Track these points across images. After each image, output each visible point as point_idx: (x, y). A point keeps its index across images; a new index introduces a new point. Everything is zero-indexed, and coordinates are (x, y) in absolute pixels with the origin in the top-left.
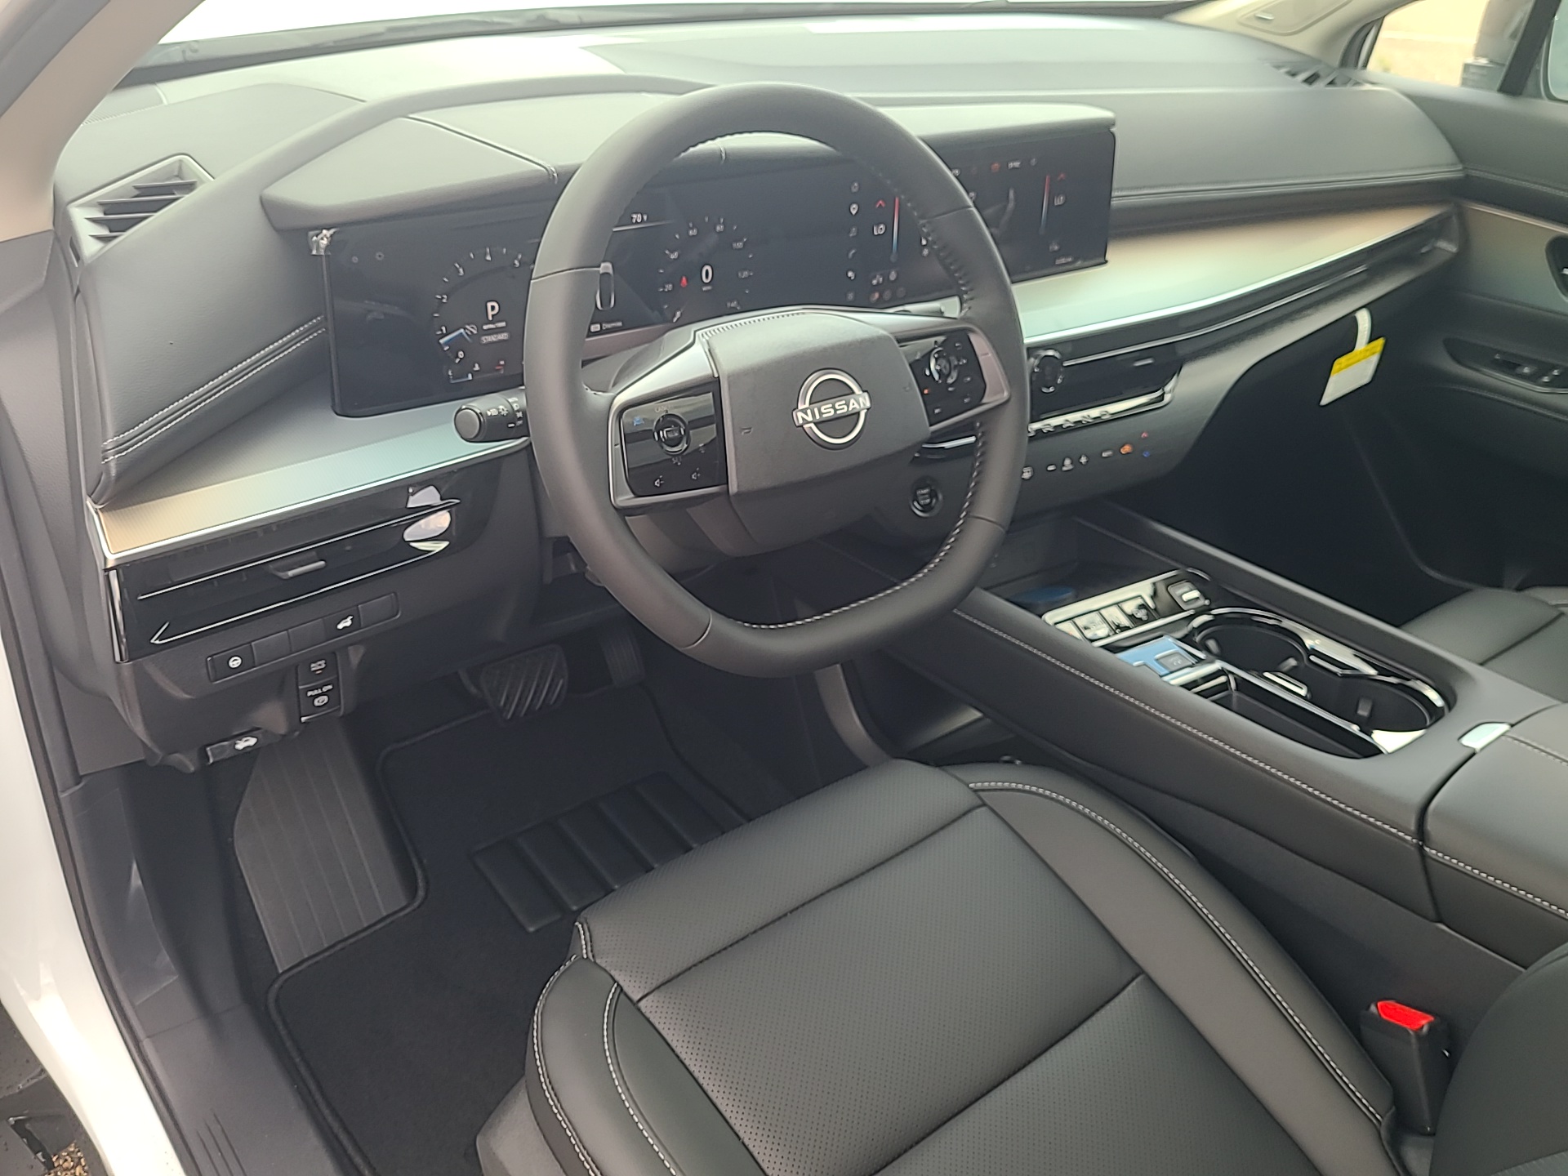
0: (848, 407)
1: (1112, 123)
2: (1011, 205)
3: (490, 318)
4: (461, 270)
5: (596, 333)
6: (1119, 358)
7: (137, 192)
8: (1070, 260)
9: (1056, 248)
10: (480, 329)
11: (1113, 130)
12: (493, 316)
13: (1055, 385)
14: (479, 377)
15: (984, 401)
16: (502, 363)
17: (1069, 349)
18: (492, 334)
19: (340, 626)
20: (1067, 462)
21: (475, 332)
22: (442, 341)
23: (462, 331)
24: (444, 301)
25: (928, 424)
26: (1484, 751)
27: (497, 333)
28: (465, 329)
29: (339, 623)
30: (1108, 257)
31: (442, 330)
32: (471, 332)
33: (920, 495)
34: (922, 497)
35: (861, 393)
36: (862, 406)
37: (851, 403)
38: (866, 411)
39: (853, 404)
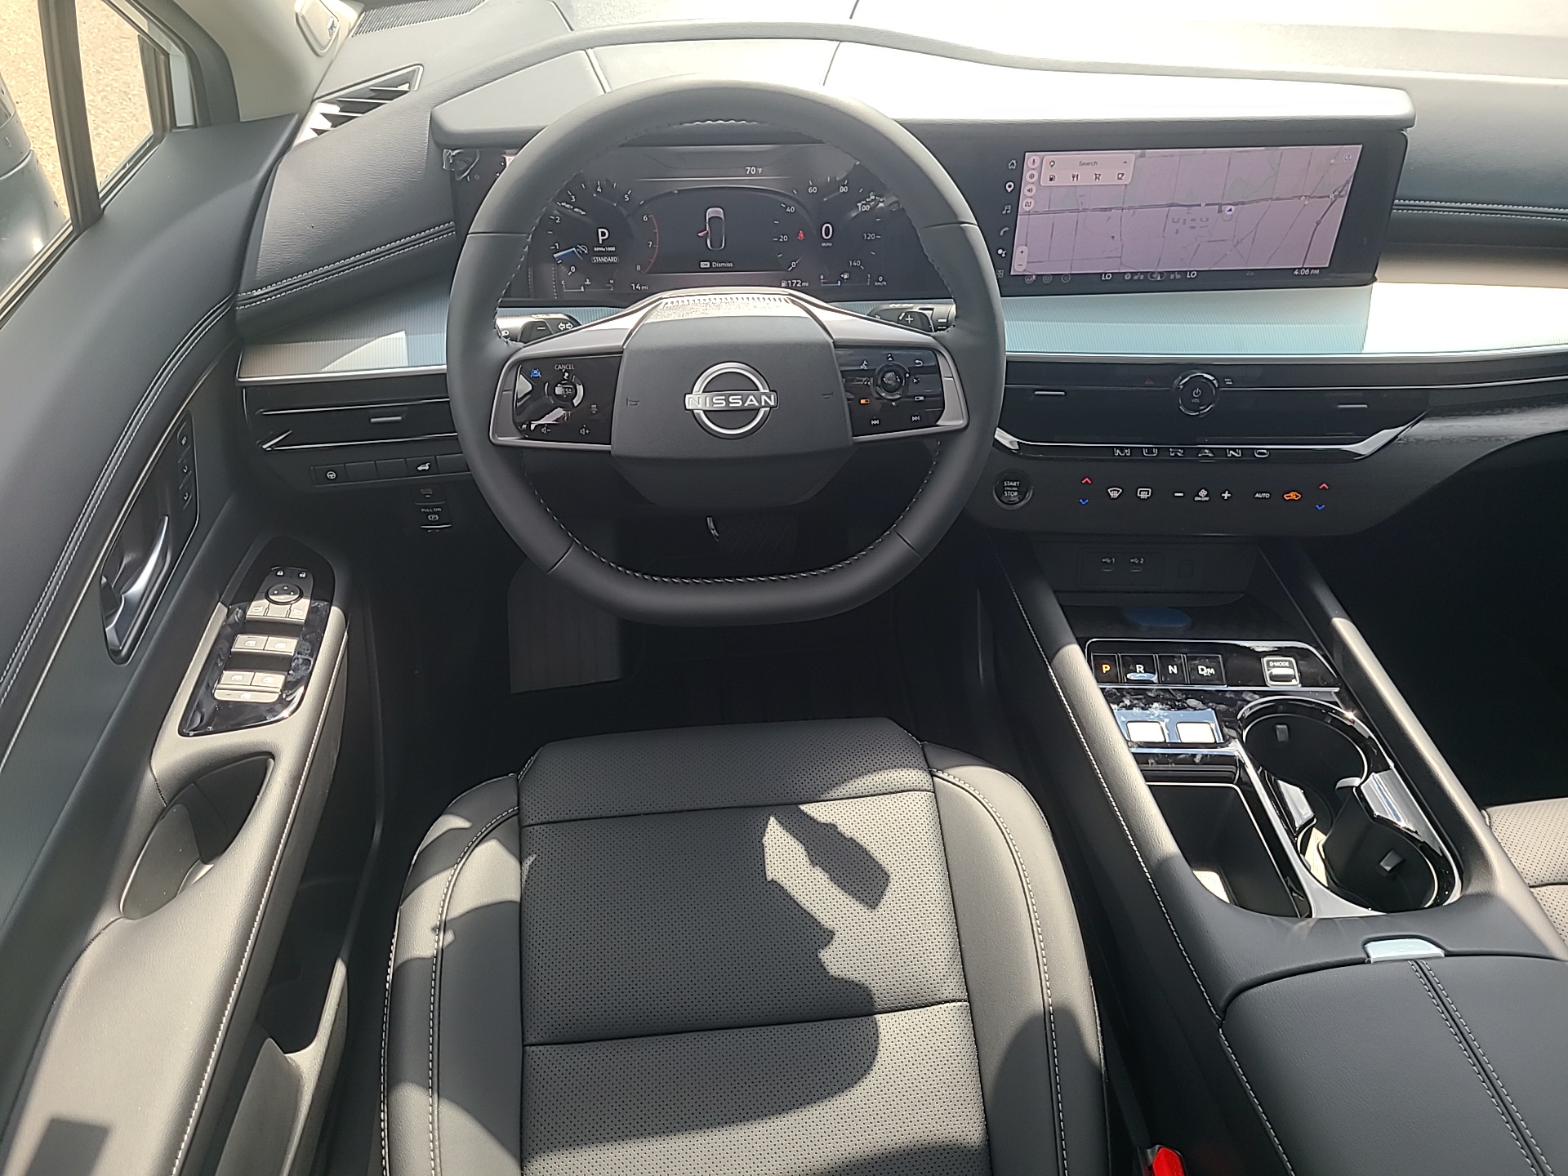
0: (743, 403)
1: (1405, 123)
3: (601, 242)
4: (573, 197)
5: (705, 270)
6: (1327, 394)
7: (373, 94)
10: (591, 249)
11: (1408, 132)
12: (603, 240)
14: (589, 290)
15: (938, 423)
16: (612, 282)
18: (603, 256)
19: (420, 468)
20: (1203, 493)
21: (586, 252)
22: (555, 256)
23: (574, 249)
24: (557, 221)
25: (851, 433)
26: (1380, 965)
27: (608, 256)
28: (577, 248)
29: (420, 466)
31: (556, 246)
32: (583, 252)
33: (1007, 486)
34: (1008, 488)
35: (768, 391)
36: (763, 404)
37: (749, 399)
38: (768, 409)
39: (751, 400)
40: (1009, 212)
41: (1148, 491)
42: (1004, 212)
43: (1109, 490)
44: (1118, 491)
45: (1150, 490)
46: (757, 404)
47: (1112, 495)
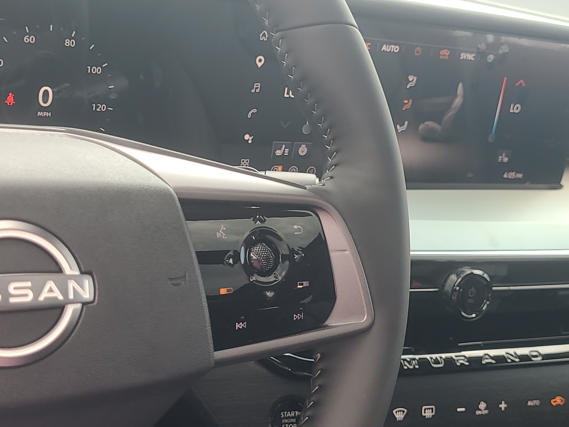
0: (35, 297)
2: (458, 101)
8: (520, 176)
9: (506, 160)
13: (479, 311)
17: (503, 272)
20: (482, 405)
30: (563, 182)
33: (284, 418)
34: (286, 421)
35: (77, 273)
36: (71, 296)
37: (47, 288)
38: (79, 306)
39: (51, 290)
40: (258, 91)
41: (432, 409)
42: (253, 91)
43: (394, 412)
44: (404, 412)
45: (433, 407)
46: (61, 297)
47: (397, 416)
